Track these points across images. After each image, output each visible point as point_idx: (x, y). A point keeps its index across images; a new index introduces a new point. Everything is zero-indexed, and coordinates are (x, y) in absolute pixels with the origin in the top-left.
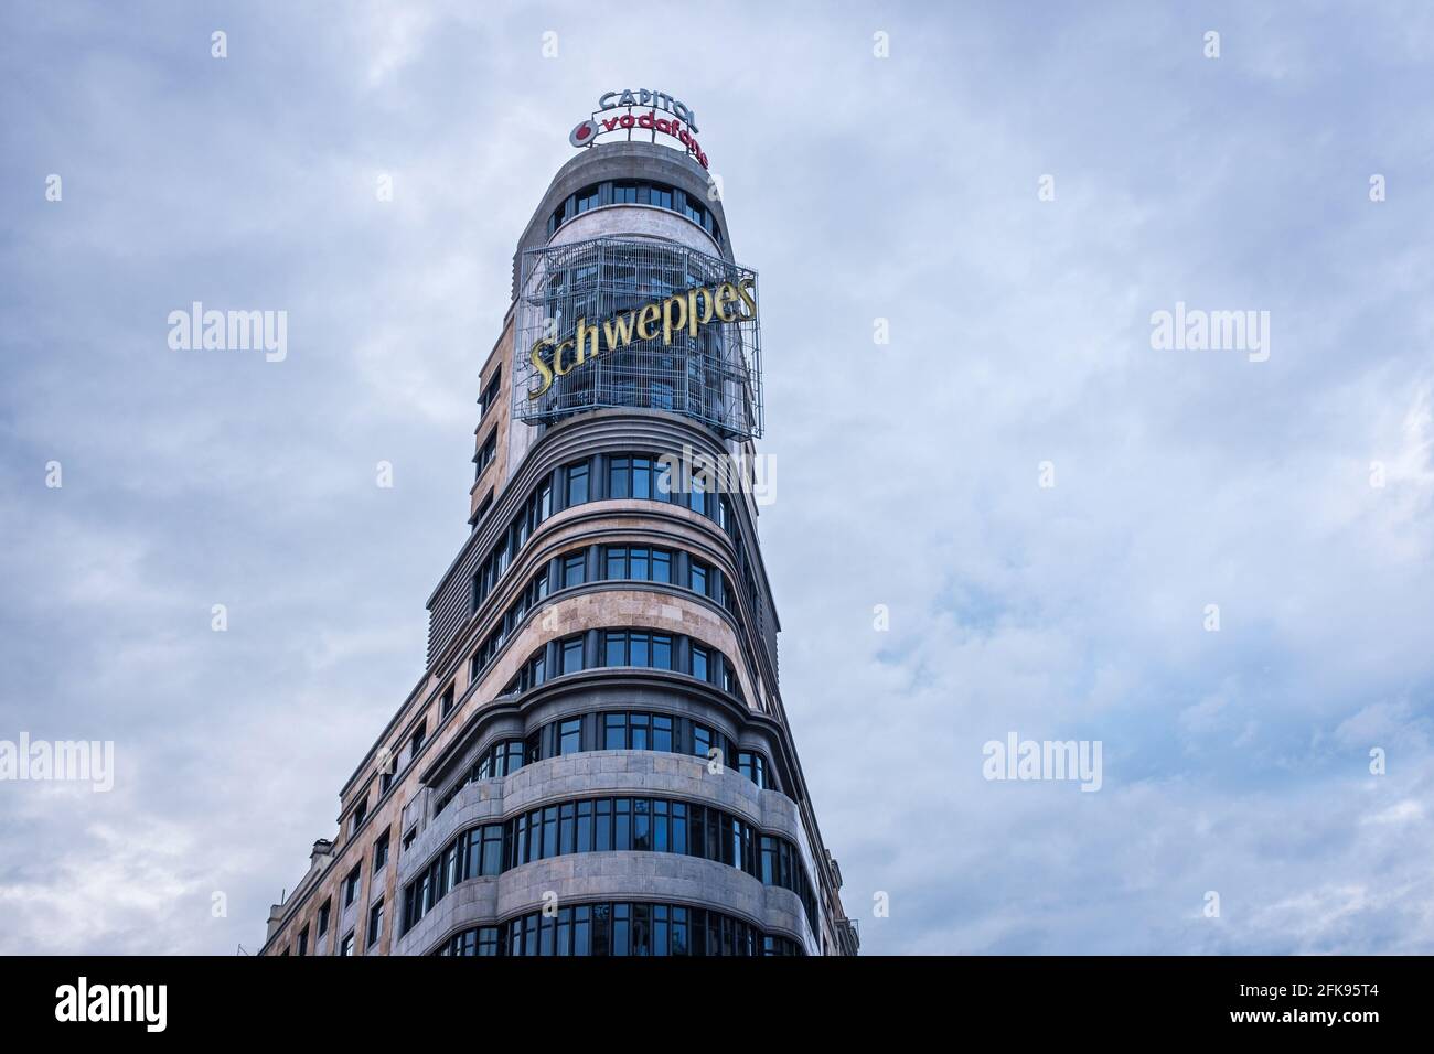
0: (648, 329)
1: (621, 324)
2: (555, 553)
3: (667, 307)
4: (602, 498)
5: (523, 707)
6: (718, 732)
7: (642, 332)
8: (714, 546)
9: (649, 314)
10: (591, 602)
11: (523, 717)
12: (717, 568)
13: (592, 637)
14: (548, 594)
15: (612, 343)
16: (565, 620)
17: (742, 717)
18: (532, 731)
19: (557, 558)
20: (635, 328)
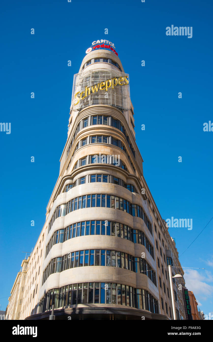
0: (102, 88)
1: (96, 87)
3: (107, 82)
4: (91, 125)
5: (72, 176)
6: (120, 179)
7: (101, 88)
8: (119, 135)
9: (102, 84)
10: (88, 149)
11: (72, 179)
12: (119, 140)
13: (88, 157)
14: (80, 147)
15: (93, 91)
16: (82, 154)
17: (127, 175)
18: (74, 181)
20: (99, 88)
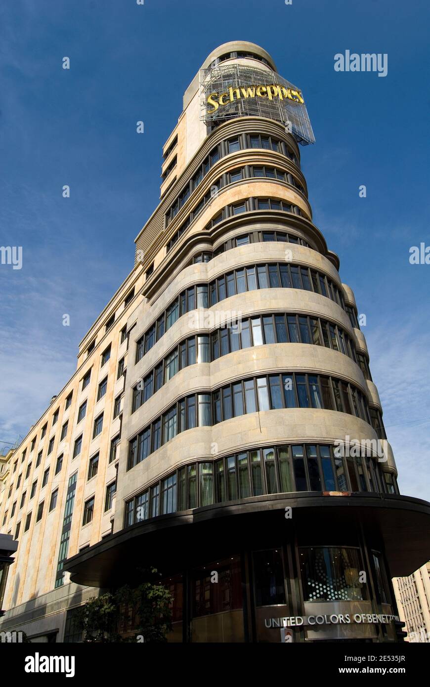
0: (262, 94)
1: (249, 90)
2: (226, 171)
3: (269, 88)
4: (247, 147)
5: (213, 235)
7: (259, 94)
9: (261, 89)
10: (249, 187)
13: (251, 200)
14: (228, 184)
15: (246, 96)
16: (235, 195)
18: (219, 246)
19: (227, 173)
